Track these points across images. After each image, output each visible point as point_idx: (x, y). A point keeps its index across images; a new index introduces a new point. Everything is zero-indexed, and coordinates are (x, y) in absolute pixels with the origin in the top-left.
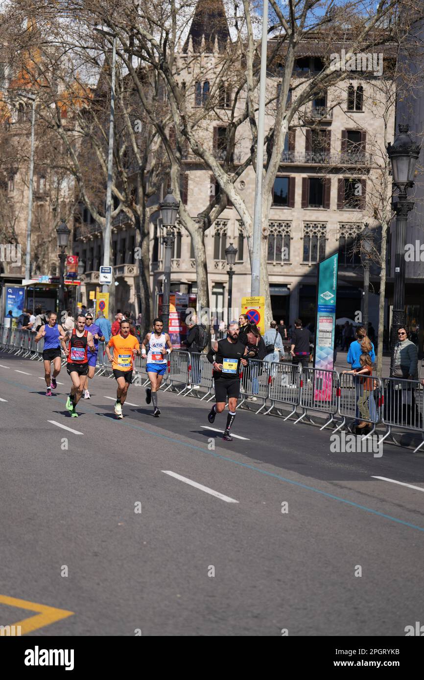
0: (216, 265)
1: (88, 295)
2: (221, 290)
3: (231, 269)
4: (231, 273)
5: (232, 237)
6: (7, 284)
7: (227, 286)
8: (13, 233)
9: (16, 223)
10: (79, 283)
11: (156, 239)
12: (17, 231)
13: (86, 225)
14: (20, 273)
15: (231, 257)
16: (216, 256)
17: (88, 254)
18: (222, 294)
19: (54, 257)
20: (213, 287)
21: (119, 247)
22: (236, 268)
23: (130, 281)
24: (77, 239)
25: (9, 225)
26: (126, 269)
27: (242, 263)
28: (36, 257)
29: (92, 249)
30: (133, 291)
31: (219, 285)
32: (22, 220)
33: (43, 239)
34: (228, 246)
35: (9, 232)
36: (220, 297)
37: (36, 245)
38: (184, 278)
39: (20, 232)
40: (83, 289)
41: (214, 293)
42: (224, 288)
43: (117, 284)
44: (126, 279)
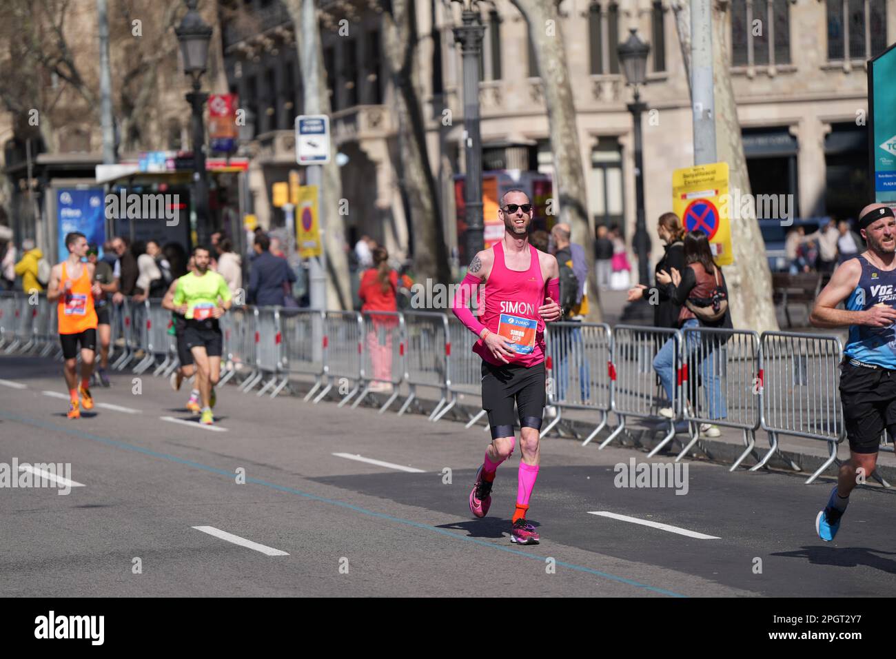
0: (598, 91)
1: (270, 195)
2: (612, 156)
3: (636, 97)
4: (637, 109)
5: (634, 13)
6: (56, 182)
7: (628, 142)
8: (62, 45)
9: (67, 17)
10: (245, 166)
11: (436, 35)
12: (70, 39)
13: (250, 11)
14: (88, 148)
15: (635, 67)
16: (595, 67)
17: (262, 88)
18: (618, 165)
19: (173, 102)
20: (595, 149)
21: (339, 63)
22: (648, 94)
23: (377, 150)
24: (229, 49)
25: (47, 25)
26: (363, 118)
27: (664, 80)
28: (127, 106)
29: (270, 75)
30: (385, 175)
31: (608, 141)
32: (81, 9)
33: (141, 56)
34: (624, 37)
35: (47, 44)
36: (613, 174)
37: (124, 73)
38: (516, 131)
39: (78, 41)
40: (256, 180)
41: (596, 165)
42: (620, 148)
43: (342, 159)
44: (366, 146)
